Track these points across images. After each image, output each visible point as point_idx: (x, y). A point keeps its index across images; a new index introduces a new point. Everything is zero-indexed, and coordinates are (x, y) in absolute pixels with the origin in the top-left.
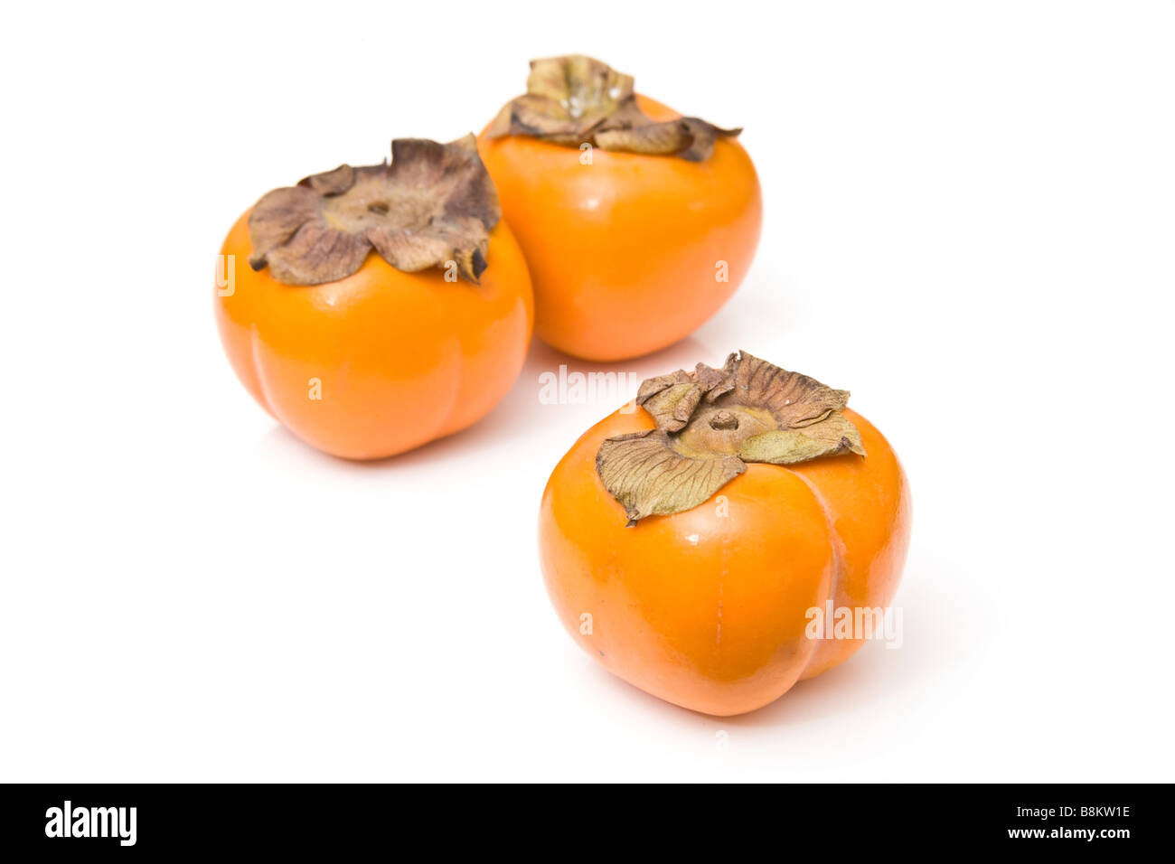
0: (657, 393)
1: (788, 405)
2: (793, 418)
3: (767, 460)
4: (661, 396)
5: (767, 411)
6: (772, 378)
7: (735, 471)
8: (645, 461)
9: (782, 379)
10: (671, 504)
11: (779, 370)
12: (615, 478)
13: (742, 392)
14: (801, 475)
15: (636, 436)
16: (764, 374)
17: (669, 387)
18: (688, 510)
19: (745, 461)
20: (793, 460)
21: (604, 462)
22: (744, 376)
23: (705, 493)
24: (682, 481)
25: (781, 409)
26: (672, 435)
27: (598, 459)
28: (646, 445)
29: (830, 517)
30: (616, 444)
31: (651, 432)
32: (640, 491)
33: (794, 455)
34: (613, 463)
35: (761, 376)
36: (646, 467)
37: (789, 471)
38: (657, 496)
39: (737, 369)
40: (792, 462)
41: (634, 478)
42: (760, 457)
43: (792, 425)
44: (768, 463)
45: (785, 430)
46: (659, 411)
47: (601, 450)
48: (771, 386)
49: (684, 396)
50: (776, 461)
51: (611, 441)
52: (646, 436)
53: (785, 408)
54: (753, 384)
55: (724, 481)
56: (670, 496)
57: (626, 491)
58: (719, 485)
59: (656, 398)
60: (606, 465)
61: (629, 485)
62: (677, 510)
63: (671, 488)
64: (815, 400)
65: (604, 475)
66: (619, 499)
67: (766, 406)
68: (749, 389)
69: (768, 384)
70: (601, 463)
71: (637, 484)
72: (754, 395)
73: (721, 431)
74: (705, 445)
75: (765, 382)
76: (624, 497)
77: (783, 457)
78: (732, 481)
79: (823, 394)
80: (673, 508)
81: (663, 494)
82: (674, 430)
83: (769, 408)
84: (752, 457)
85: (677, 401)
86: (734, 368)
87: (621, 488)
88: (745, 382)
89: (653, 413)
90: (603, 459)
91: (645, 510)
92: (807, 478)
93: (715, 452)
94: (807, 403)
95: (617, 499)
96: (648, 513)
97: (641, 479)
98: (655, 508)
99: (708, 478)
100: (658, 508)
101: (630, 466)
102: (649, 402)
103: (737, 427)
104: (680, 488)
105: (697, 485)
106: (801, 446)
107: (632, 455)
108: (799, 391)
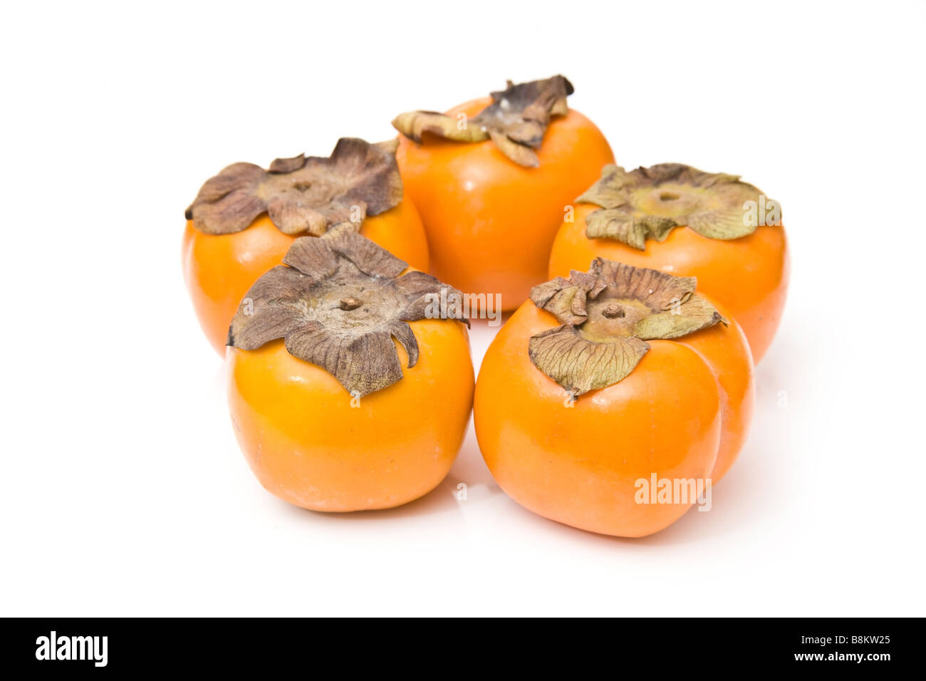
0: (552, 297)
1: (652, 294)
2: (661, 303)
3: (660, 336)
4: (557, 299)
5: (636, 300)
6: (631, 274)
7: (644, 348)
8: (571, 350)
9: (639, 274)
10: (604, 379)
11: (634, 269)
12: (552, 365)
13: (612, 288)
14: (687, 345)
15: (553, 332)
16: (624, 273)
17: (558, 291)
18: (618, 383)
19: (643, 340)
20: (680, 334)
21: (536, 355)
22: (610, 276)
23: (629, 368)
24: (607, 361)
25: (648, 297)
26: (578, 327)
27: (530, 353)
28: (563, 337)
29: (714, 374)
30: (540, 340)
31: (563, 327)
32: (575, 373)
33: (677, 331)
34: (545, 355)
35: (622, 275)
36: (573, 355)
37: (679, 343)
38: (591, 374)
39: (602, 271)
40: (679, 335)
41: (568, 364)
42: (654, 335)
43: (664, 308)
44: (661, 339)
45: (659, 313)
46: (560, 311)
47: (531, 346)
48: (632, 281)
49: (574, 296)
50: (667, 337)
51: (536, 337)
52: (560, 331)
53: (650, 296)
54: (619, 280)
55: (639, 357)
56: (602, 374)
57: (564, 373)
58: (636, 361)
59: (552, 301)
60: (539, 356)
61: (565, 369)
62: (608, 384)
63: (601, 367)
64: (674, 287)
65: (541, 364)
66: (558, 382)
67: (634, 296)
68: (617, 286)
69: (630, 280)
70: (533, 355)
71: (571, 368)
72: (622, 289)
73: (614, 320)
74: (606, 332)
75: (627, 279)
76: (562, 379)
77: (670, 333)
78: (644, 356)
79: (677, 282)
80: (605, 383)
81: (597, 373)
82: (578, 323)
83: (638, 298)
84: (647, 337)
85: (570, 301)
86: (599, 271)
87: (559, 373)
88: (612, 280)
89: (556, 312)
90: (534, 352)
91: (585, 386)
92: (693, 346)
93: (615, 336)
94: (667, 290)
95: (557, 382)
96: (588, 389)
97: (573, 364)
98: (592, 384)
99: (625, 356)
100: (595, 384)
101: (561, 355)
102: (549, 304)
103: (624, 316)
104: (608, 367)
105: (620, 362)
106: (679, 323)
107: (558, 346)
108: (655, 282)
